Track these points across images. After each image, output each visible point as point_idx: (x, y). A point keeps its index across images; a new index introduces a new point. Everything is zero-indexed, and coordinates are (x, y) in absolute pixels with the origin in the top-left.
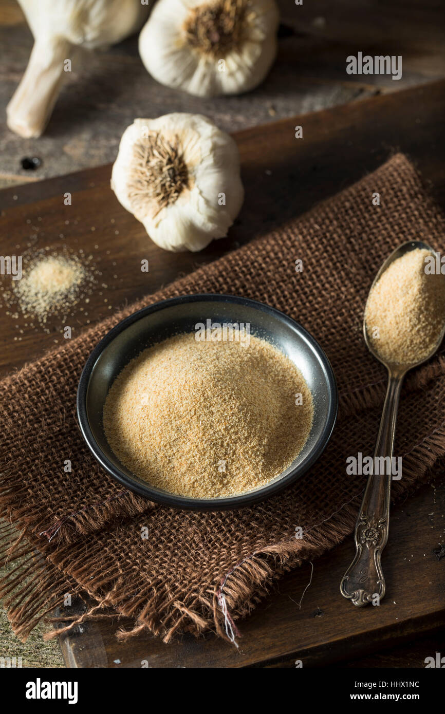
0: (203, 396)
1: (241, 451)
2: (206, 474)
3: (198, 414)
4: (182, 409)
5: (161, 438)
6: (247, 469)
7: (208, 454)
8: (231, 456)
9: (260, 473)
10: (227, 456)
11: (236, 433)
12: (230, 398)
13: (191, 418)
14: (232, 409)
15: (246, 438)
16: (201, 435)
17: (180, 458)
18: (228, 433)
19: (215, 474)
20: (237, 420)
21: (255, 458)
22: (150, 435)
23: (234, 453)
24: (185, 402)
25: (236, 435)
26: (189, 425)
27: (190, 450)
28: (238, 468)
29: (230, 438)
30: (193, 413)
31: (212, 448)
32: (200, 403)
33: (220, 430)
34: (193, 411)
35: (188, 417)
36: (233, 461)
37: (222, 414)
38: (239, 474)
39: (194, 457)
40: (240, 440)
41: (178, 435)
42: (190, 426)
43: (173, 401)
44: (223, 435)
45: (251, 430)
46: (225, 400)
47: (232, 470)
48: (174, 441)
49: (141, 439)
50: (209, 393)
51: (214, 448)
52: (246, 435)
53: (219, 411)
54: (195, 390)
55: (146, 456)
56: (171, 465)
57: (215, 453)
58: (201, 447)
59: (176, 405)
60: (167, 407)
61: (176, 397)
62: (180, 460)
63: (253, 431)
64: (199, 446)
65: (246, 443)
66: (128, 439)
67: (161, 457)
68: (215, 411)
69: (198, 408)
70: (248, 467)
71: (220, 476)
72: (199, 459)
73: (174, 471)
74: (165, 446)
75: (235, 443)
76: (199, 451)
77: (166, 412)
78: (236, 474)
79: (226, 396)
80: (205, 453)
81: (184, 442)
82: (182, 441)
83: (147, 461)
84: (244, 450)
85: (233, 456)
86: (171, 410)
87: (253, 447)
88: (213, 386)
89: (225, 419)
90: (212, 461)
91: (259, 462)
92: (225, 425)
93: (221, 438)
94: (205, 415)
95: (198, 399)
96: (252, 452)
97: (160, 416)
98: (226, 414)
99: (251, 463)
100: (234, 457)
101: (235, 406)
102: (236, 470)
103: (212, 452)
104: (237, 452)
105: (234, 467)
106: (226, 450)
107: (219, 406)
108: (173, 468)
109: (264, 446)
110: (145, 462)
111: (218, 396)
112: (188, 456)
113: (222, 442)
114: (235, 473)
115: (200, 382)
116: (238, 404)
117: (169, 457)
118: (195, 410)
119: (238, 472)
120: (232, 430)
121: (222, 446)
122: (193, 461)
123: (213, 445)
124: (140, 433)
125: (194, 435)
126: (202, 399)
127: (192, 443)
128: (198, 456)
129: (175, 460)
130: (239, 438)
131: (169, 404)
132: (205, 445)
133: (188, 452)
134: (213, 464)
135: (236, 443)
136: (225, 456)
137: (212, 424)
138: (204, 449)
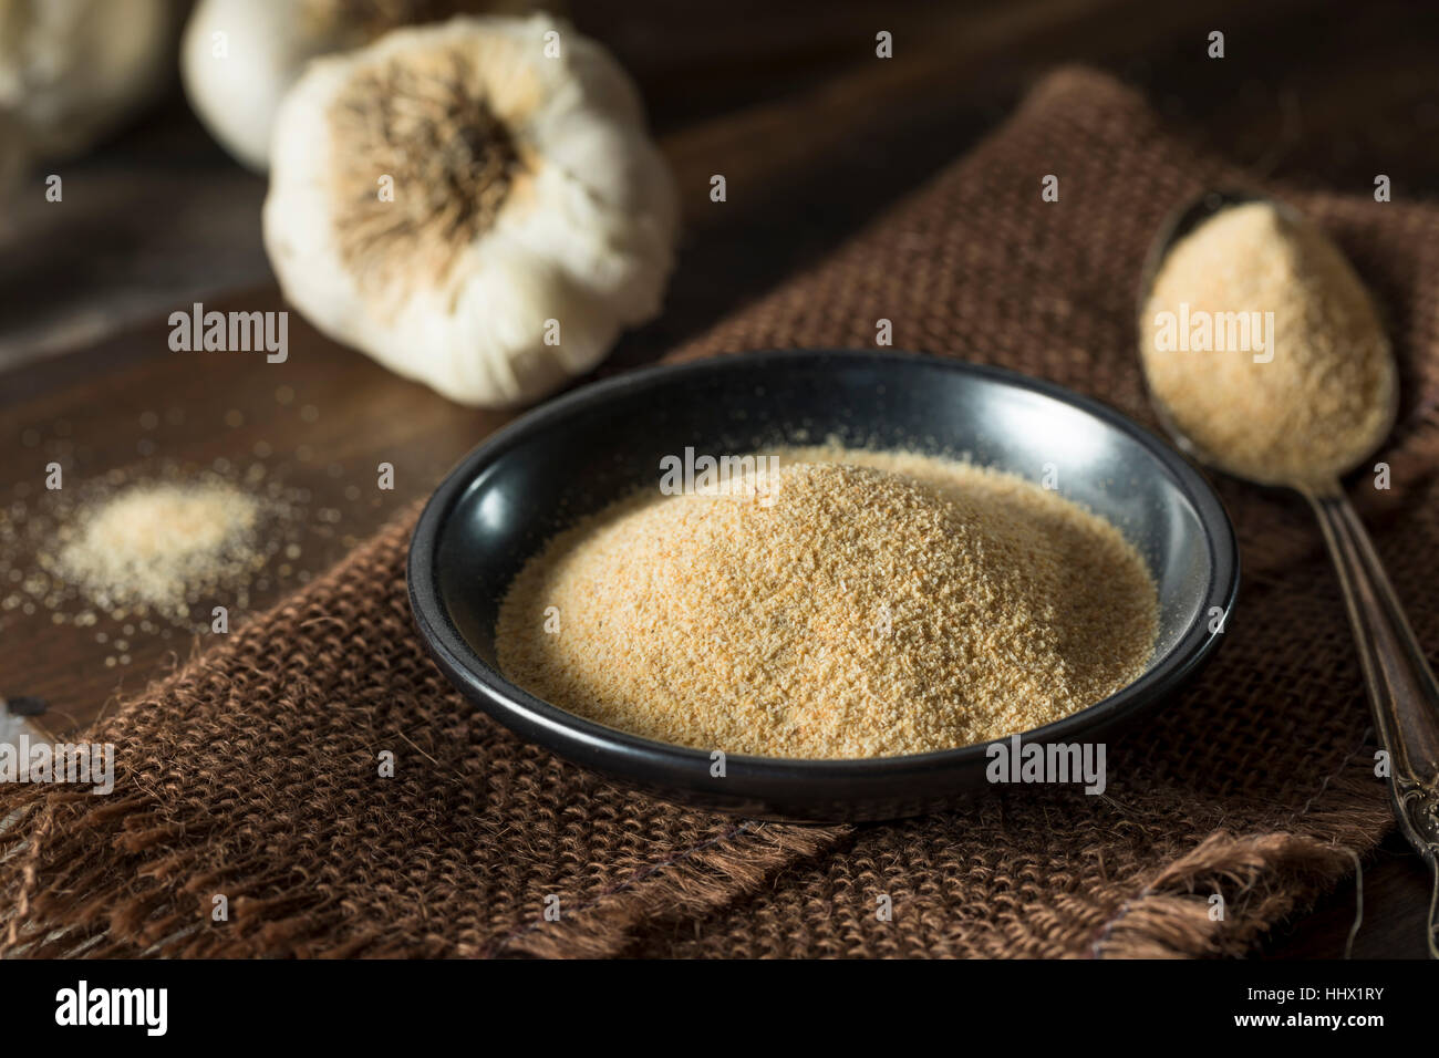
0: (826, 512)
1: (990, 643)
2: (906, 723)
3: (826, 564)
4: (771, 563)
5: (730, 659)
6: (1024, 690)
7: (894, 667)
8: (963, 661)
9: (1065, 697)
10: (952, 664)
11: (959, 596)
12: (909, 506)
13: (809, 579)
14: (924, 532)
15: (993, 607)
16: (854, 616)
17: (810, 698)
18: (936, 600)
19: (932, 719)
20: (950, 560)
21: (1036, 660)
22: (691, 664)
23: (971, 654)
24: (773, 543)
25: (958, 601)
26: (807, 601)
27: (833, 669)
28: (995, 695)
29: (945, 613)
30: (809, 563)
31: (900, 649)
32: (823, 533)
33: (909, 596)
34: (808, 556)
35: (799, 579)
36: (974, 677)
37: (897, 549)
38: (1003, 708)
39: (851, 684)
40: (977, 615)
41: (781, 636)
42: (813, 601)
43: (734, 551)
44: (921, 607)
45: (999, 583)
46: (894, 512)
47: (980, 703)
48: (774, 656)
49: (664, 683)
50: (842, 500)
51: (908, 647)
52: (990, 597)
53: (886, 544)
54: (797, 502)
55: (695, 727)
56: (788, 727)
57: (915, 662)
58: (864, 652)
59: (749, 560)
60: (721, 573)
61: (739, 538)
62: (810, 705)
63: (1006, 585)
64: (861, 651)
65: (996, 621)
66: (618, 703)
67: (748, 713)
68: (877, 545)
69: (823, 547)
70: (1027, 687)
71: (950, 725)
72: (871, 687)
73: (800, 742)
74: (751, 678)
75: (963, 624)
76: (862, 663)
77: (722, 586)
78: (997, 714)
79: (895, 501)
80: (883, 667)
81: (807, 651)
82: (800, 649)
83: (706, 735)
84: (998, 639)
85: (970, 661)
86: (738, 576)
87: (1021, 630)
88: (847, 481)
89: (914, 563)
90: (913, 683)
91: (1053, 666)
92: (920, 576)
93: (918, 617)
94: (849, 560)
95: (813, 521)
96: (1024, 645)
97: (708, 599)
98: (913, 548)
99: (1030, 673)
100: (975, 663)
101: (931, 522)
102: (992, 701)
103: (905, 658)
104: (977, 650)
105: (982, 694)
106: (945, 646)
107: (884, 529)
108: (796, 732)
109: (1051, 623)
110: (700, 739)
111: (871, 504)
112: (833, 686)
113: (926, 626)
114: (991, 710)
115: (803, 482)
116: (937, 518)
117: (773, 705)
118: (815, 555)
119: (999, 704)
120: (946, 590)
121: (928, 637)
122: (854, 696)
123: (901, 638)
124: (655, 670)
125: (833, 622)
126: (826, 524)
127: (834, 649)
128: (865, 679)
129: (795, 709)
130: (972, 609)
131: (725, 563)
132: (878, 644)
133: (831, 675)
134: (920, 694)
135: (966, 623)
136: (945, 664)
137: (879, 582)
138: (877, 655)
